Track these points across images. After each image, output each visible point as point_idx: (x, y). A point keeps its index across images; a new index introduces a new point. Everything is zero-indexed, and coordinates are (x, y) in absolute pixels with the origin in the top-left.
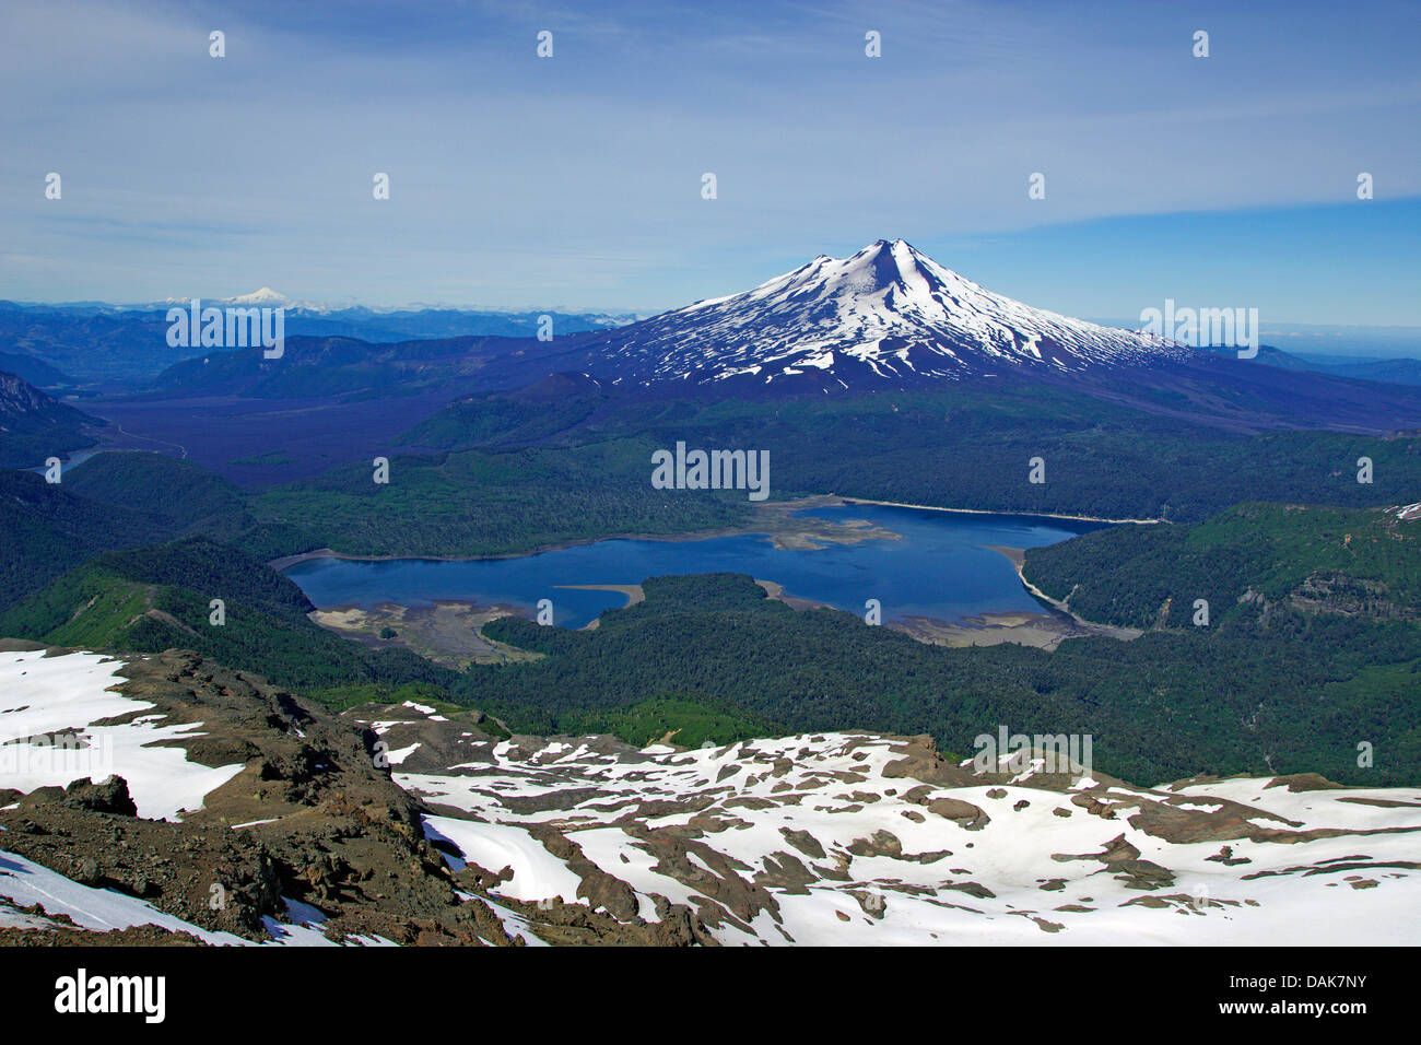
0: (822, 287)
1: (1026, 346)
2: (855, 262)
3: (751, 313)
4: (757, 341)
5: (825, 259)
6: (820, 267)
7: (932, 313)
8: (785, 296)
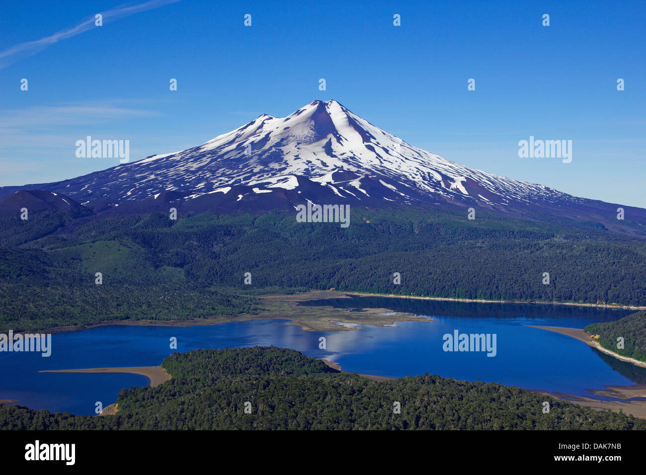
0: (267, 138)
1: (453, 186)
2: (294, 119)
3: (204, 159)
4: (214, 179)
5: (267, 117)
6: (263, 123)
7: (367, 159)
8: (234, 146)
